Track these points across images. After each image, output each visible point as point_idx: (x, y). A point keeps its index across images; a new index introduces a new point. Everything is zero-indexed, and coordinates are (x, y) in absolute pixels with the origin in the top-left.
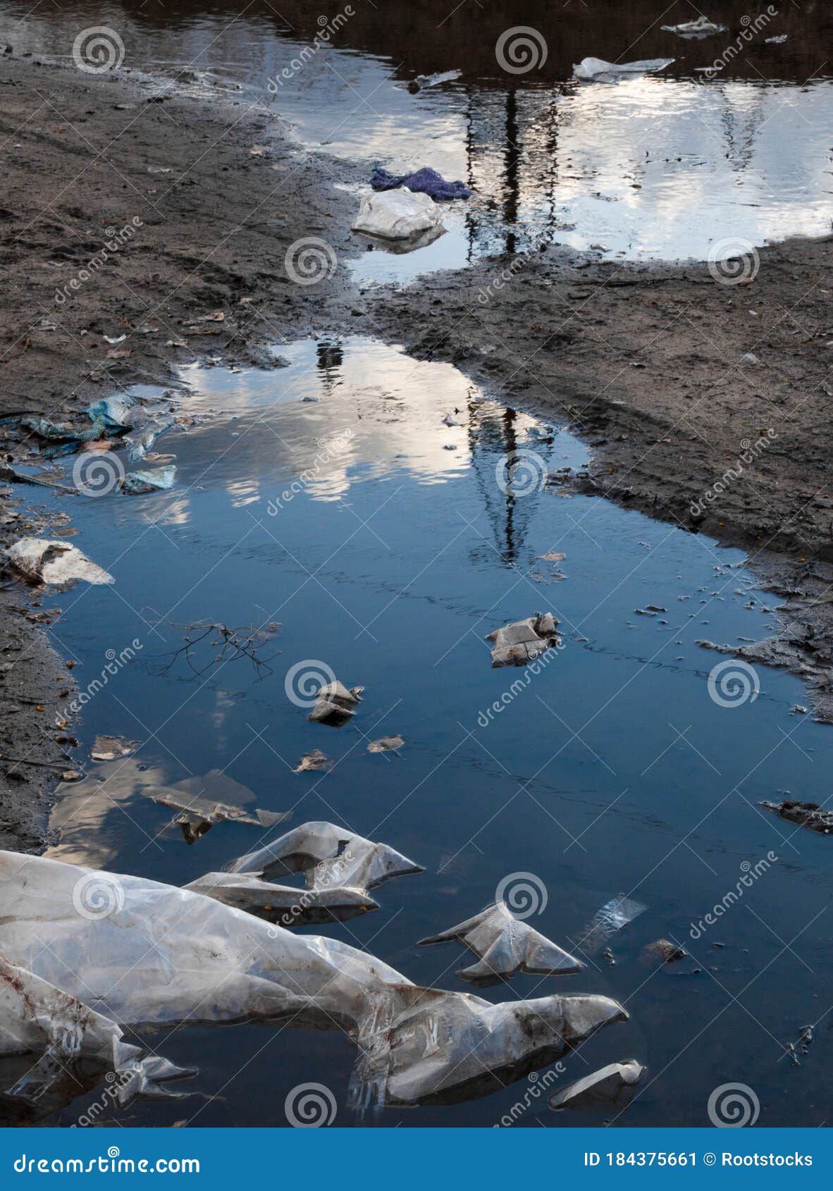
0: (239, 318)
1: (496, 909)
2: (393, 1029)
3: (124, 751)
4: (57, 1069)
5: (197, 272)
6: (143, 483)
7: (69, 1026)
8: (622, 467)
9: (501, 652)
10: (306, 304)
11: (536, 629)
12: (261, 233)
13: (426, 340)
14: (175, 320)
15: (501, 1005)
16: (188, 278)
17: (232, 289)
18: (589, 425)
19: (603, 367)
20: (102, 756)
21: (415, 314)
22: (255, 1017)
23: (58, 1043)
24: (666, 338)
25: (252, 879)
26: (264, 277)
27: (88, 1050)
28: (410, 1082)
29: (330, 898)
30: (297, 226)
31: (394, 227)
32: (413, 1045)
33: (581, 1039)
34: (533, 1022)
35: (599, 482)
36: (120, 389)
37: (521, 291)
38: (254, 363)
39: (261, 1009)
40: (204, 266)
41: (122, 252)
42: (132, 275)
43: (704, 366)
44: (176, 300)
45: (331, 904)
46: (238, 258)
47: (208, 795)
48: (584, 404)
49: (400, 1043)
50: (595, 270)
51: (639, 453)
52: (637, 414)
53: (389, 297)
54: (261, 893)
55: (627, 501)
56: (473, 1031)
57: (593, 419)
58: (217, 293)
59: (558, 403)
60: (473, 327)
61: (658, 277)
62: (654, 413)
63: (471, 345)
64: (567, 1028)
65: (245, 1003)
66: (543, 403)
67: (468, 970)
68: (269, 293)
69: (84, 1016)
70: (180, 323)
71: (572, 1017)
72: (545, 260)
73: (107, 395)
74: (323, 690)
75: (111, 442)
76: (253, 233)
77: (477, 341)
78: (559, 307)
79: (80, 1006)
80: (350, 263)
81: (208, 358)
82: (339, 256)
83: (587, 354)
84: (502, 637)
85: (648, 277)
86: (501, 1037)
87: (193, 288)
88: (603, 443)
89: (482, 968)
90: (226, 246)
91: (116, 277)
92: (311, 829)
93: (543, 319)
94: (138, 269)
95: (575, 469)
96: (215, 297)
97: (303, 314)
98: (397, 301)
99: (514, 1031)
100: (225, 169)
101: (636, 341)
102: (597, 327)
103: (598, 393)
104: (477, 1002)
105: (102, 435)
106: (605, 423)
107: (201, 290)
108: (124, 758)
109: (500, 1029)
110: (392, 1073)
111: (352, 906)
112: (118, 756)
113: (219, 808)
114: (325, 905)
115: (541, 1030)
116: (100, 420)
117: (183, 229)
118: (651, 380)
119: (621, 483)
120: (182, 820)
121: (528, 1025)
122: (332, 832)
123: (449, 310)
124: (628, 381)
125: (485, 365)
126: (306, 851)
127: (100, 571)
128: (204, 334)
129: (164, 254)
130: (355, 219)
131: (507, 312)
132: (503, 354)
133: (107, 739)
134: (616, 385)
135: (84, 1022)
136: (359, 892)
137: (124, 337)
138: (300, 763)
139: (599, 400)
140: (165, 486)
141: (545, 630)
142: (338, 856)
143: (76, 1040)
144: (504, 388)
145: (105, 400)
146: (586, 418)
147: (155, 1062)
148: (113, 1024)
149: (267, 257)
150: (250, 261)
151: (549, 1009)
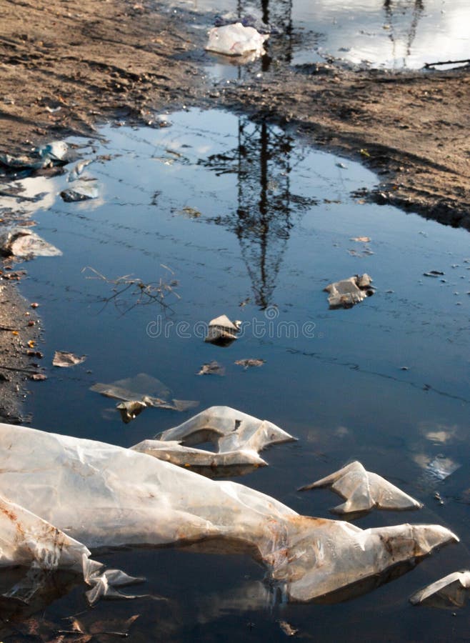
0: (136, 98)
1: (353, 466)
2: (289, 549)
3: (76, 362)
4: (41, 579)
5: (106, 72)
6: (78, 194)
7: (50, 548)
8: (402, 186)
9: (336, 295)
10: (180, 91)
11: (357, 284)
12: (147, 51)
13: (261, 112)
14: (93, 99)
15: (369, 531)
16: (100, 75)
17: (130, 82)
18: (376, 162)
19: (381, 127)
20: (61, 365)
21: (252, 97)
22: (184, 543)
23: (42, 560)
24: (420, 111)
25: (175, 445)
26: (150, 75)
27: (64, 565)
28: (306, 586)
29: (233, 458)
30: (168, 47)
31: (233, 48)
32: (306, 559)
33: (427, 556)
34: (393, 543)
35: (388, 195)
36: (59, 139)
37: (320, 85)
38: (147, 125)
39: (189, 536)
40: (111, 69)
41: (55, 60)
42: (62, 73)
43: (448, 127)
44: (93, 88)
45: (232, 462)
46: (131, 64)
47: (139, 391)
48: (371, 149)
49: (295, 559)
50: (366, 73)
51: (412, 178)
52: (407, 155)
53: (233, 88)
54: (183, 454)
55: (408, 207)
56: (351, 550)
57: (378, 158)
58: (120, 84)
59: (354, 149)
60: (291, 104)
61: (408, 77)
62: (419, 154)
63: (291, 115)
64: (416, 548)
65: (177, 531)
66: (344, 148)
67: (338, 508)
68: (154, 84)
69: (60, 541)
70: (96, 101)
71: (420, 541)
72: (333, 67)
73: (51, 142)
74: (213, 322)
75: (54, 170)
76: (140, 51)
77: (295, 112)
78: (347, 93)
79: (58, 533)
80: (206, 69)
81: (116, 121)
82: (197, 65)
83: (369, 120)
84: (335, 289)
85: (402, 77)
86: (371, 554)
87: (104, 80)
88: (386, 172)
89: (348, 506)
90: (123, 58)
91: (52, 73)
92: (215, 412)
93: (337, 100)
94: (66, 69)
95: (370, 188)
96: (119, 86)
97: (178, 97)
98: (239, 90)
99: (380, 550)
100: (119, 16)
101: (401, 113)
102: (374, 105)
103: (379, 142)
104: (352, 528)
105: (49, 166)
106: (386, 161)
107: (109, 82)
108: (76, 366)
109: (369, 548)
110: (291, 581)
111: (248, 465)
112: (72, 365)
113: (147, 399)
114: (228, 464)
115: (399, 549)
116: (47, 156)
117: (94, 48)
118: (414, 135)
119: (402, 196)
120: (121, 407)
121: (390, 545)
122: (231, 414)
123: (274, 95)
124: (399, 136)
125: (302, 126)
126: (212, 427)
127: (53, 248)
128: (113, 107)
129: (83, 61)
130: (207, 44)
131: (312, 96)
132: (313, 120)
133: (63, 353)
134: (391, 138)
135: (62, 544)
136: (251, 454)
137: (59, 108)
138: (202, 369)
139: (380, 146)
140: (93, 197)
141: (364, 285)
142: (235, 430)
143: (55, 558)
144: (317, 140)
145: (49, 144)
146: (374, 157)
147: (114, 574)
148: (83, 546)
149: (151, 64)
150: (140, 66)
151: (404, 534)
